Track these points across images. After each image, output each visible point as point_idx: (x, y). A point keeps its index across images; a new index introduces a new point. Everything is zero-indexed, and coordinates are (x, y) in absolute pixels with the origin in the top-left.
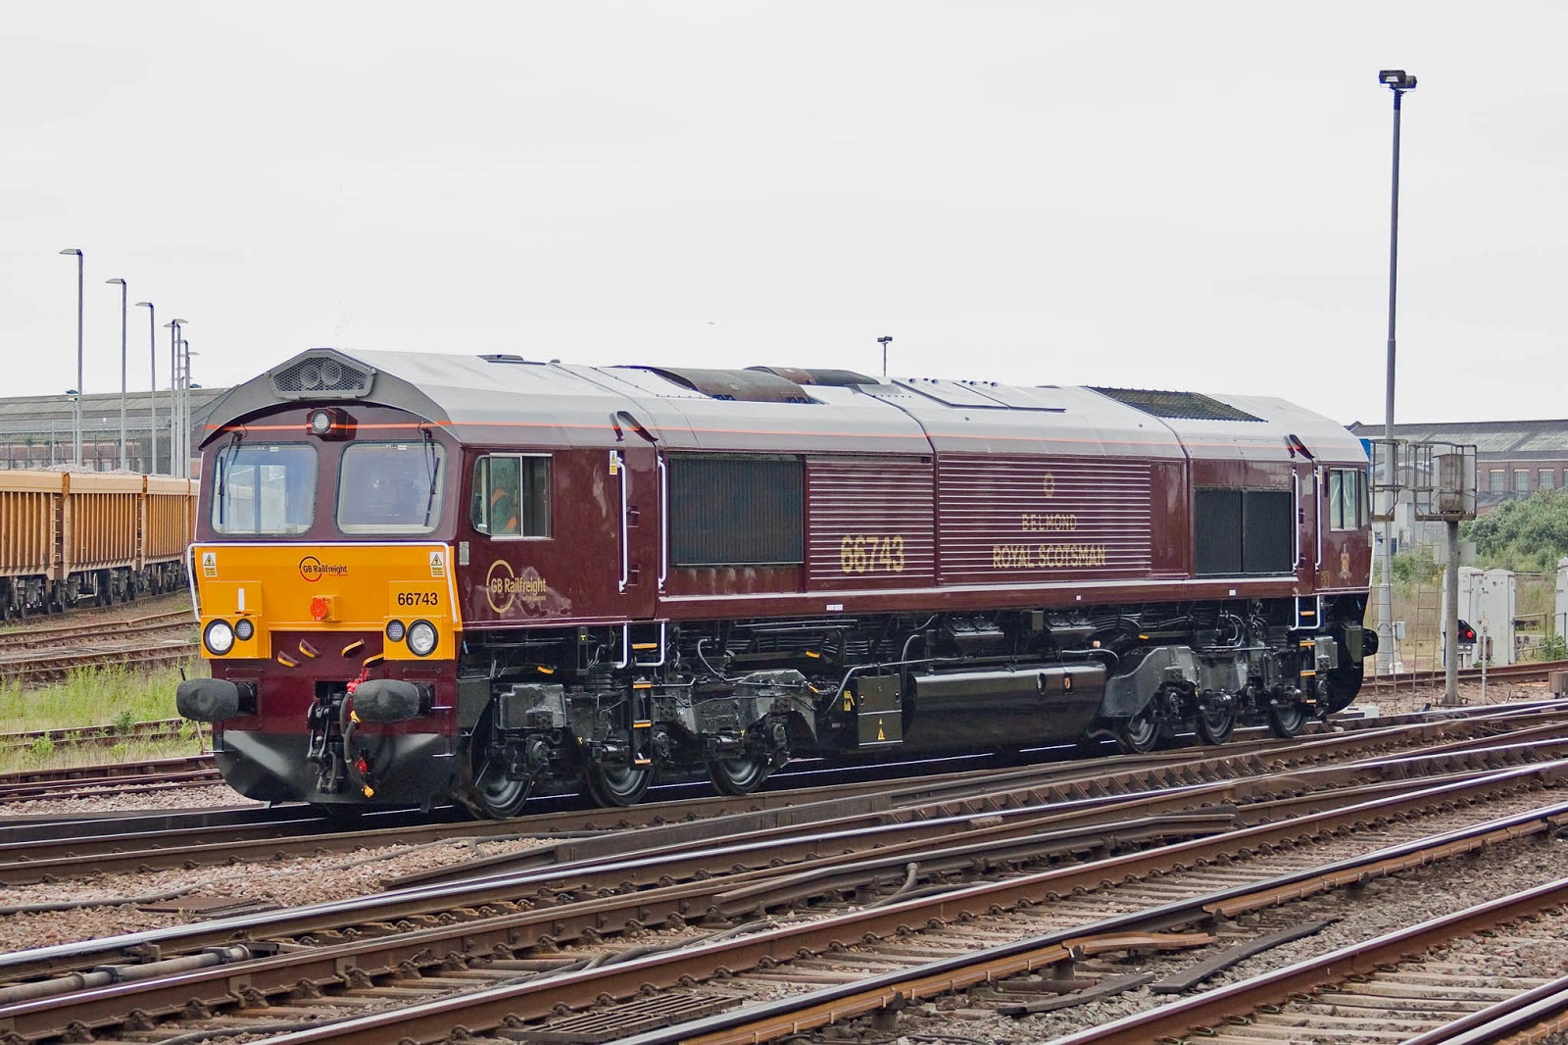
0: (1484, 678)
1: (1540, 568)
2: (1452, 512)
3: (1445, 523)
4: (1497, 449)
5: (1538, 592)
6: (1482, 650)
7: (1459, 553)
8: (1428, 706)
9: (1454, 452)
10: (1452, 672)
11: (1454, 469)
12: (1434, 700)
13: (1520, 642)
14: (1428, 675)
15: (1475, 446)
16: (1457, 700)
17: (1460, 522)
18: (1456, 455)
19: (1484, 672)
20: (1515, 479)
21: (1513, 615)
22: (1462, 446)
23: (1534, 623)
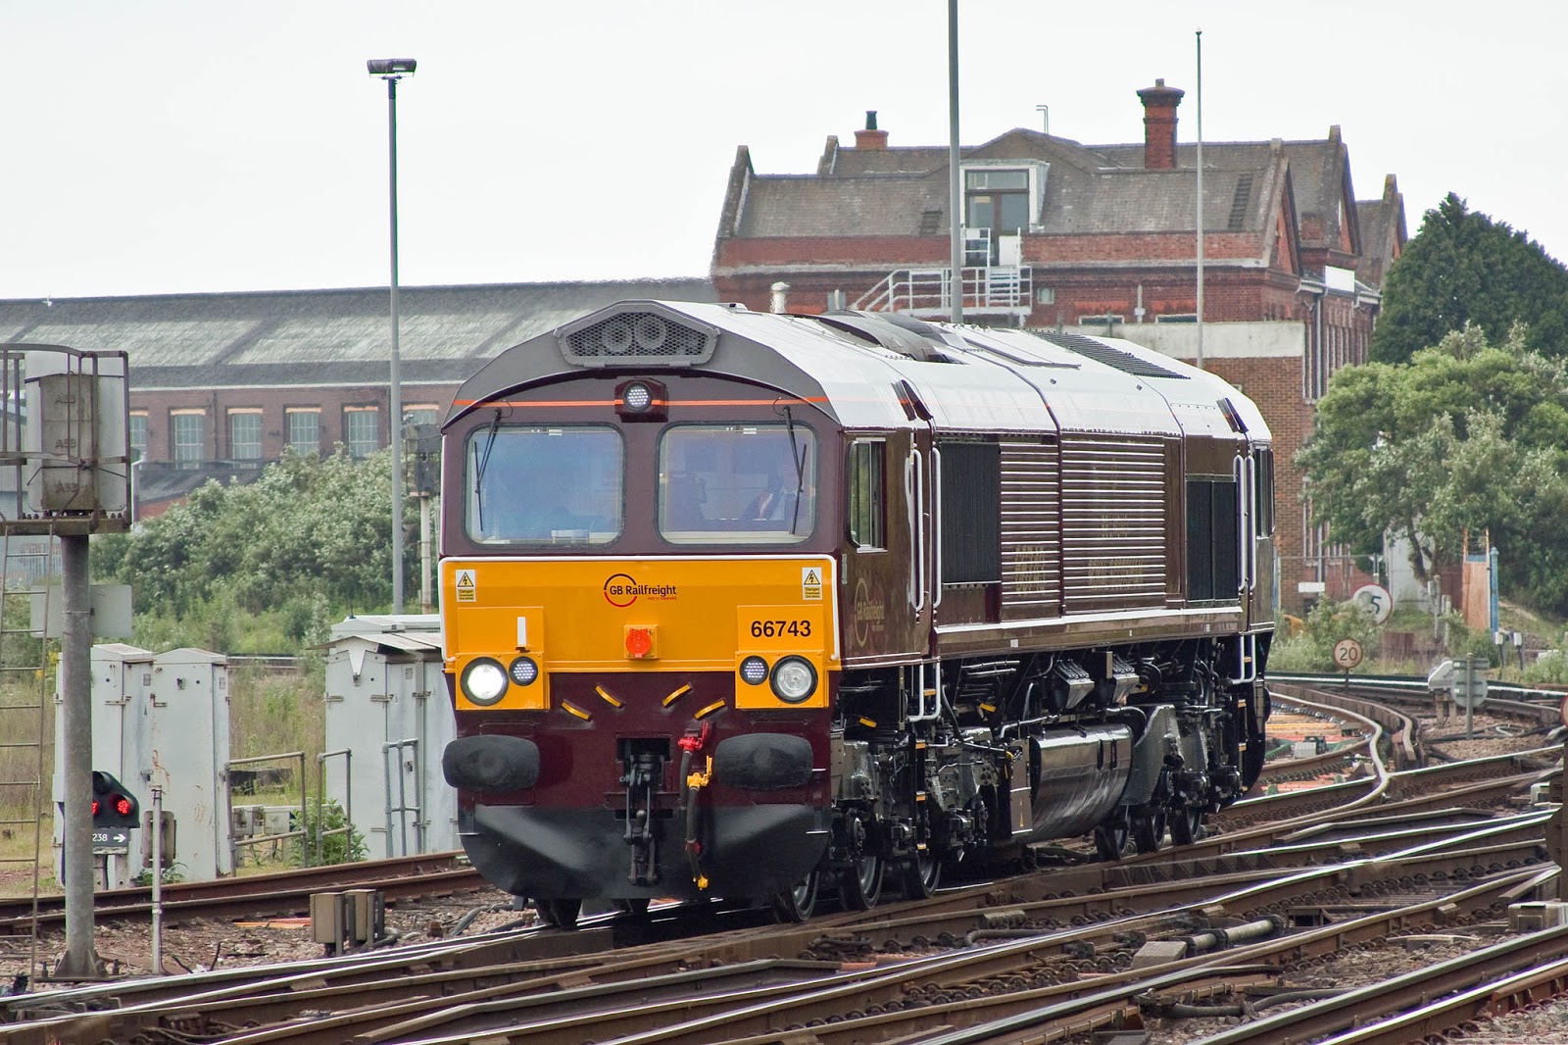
0: (156, 911)
1: (290, 644)
2: (74, 513)
3: (57, 539)
4: (184, 359)
5: (286, 703)
6: (150, 843)
7: (92, 612)
8: (20, 983)
9: (75, 369)
10: (80, 899)
11: (74, 409)
12: (39, 967)
13: (242, 824)
14: (24, 906)
15: (124, 355)
16: (93, 965)
17: (92, 538)
18: (81, 376)
19: (156, 896)
20: (228, 431)
21: (224, 758)
22: (94, 356)
23: (276, 777)
